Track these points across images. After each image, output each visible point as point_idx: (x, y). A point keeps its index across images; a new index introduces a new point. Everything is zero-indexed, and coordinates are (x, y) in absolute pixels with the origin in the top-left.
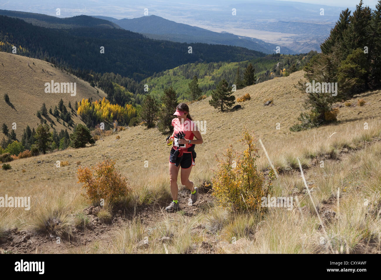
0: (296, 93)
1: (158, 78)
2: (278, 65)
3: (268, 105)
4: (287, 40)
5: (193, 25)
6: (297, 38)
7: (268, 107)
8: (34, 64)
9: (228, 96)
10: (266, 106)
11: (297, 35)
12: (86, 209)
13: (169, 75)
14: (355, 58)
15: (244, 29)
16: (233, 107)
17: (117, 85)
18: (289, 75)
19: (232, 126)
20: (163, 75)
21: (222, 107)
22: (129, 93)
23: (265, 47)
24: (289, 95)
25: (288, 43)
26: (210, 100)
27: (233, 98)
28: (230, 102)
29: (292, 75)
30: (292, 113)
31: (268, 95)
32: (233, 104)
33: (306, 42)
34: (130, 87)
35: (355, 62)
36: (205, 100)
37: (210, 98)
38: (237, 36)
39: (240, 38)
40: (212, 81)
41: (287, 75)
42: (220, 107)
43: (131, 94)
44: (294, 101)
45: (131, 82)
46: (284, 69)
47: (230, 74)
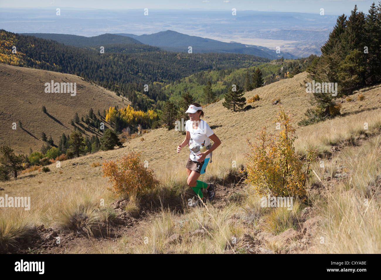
0: (300, 92)
1: (176, 86)
2: (282, 69)
3: (276, 104)
4: (289, 47)
5: (204, 37)
6: (298, 44)
7: (276, 105)
8: (66, 78)
9: (239, 98)
10: (274, 105)
11: (297, 41)
12: (113, 204)
13: (185, 82)
14: (353, 58)
15: (250, 38)
16: (244, 107)
17: (140, 93)
18: (293, 77)
19: (245, 124)
20: (180, 82)
21: (234, 108)
22: (151, 100)
23: (270, 54)
24: (294, 94)
25: (290, 49)
26: (223, 102)
27: (244, 100)
28: (241, 103)
29: (296, 77)
30: (299, 110)
31: (275, 96)
32: (245, 105)
33: (306, 48)
34: (151, 94)
35: (353, 61)
36: (219, 102)
37: (223, 100)
38: (244, 45)
39: (247, 46)
40: (223, 86)
41: (292, 77)
42: (233, 108)
43: (152, 100)
44: (299, 100)
45: (151, 90)
46: (288, 73)
47: (240, 79)
